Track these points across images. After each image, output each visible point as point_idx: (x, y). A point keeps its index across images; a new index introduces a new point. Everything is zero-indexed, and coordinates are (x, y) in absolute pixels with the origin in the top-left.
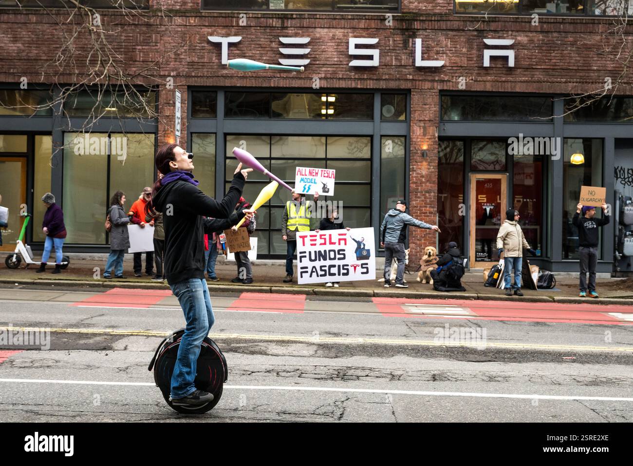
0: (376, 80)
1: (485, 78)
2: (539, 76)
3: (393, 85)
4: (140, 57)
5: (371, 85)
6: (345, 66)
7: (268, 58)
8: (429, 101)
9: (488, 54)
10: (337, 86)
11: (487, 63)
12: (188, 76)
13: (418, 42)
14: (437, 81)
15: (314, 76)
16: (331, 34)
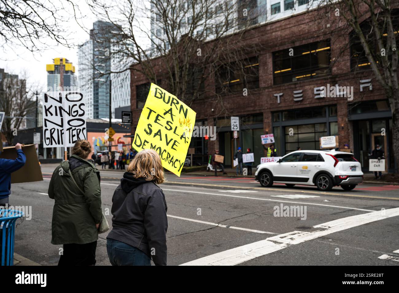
3: (330, 103)
4: (258, 104)
5: (323, 104)
6: (314, 98)
8: (343, 107)
9: (362, 86)
10: (313, 106)
11: (361, 90)
12: (270, 108)
15: (305, 103)
16: (310, 88)
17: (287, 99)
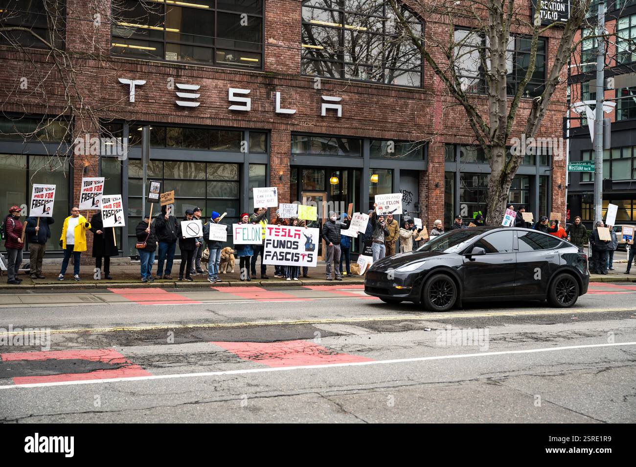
0: (248, 121)
1: (321, 124)
2: (356, 124)
3: (259, 125)
4: (58, 91)
5: (243, 125)
6: (224, 109)
7: (166, 99)
8: (284, 139)
9: (325, 106)
10: (219, 124)
11: (324, 113)
12: (100, 111)
13: (278, 94)
14: (290, 124)
15: (202, 116)
16: (214, 84)
17: (152, 98)
